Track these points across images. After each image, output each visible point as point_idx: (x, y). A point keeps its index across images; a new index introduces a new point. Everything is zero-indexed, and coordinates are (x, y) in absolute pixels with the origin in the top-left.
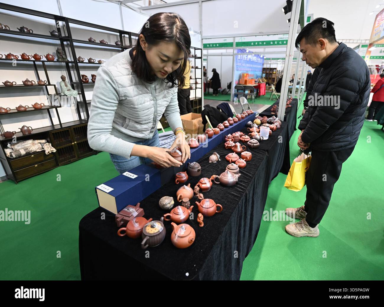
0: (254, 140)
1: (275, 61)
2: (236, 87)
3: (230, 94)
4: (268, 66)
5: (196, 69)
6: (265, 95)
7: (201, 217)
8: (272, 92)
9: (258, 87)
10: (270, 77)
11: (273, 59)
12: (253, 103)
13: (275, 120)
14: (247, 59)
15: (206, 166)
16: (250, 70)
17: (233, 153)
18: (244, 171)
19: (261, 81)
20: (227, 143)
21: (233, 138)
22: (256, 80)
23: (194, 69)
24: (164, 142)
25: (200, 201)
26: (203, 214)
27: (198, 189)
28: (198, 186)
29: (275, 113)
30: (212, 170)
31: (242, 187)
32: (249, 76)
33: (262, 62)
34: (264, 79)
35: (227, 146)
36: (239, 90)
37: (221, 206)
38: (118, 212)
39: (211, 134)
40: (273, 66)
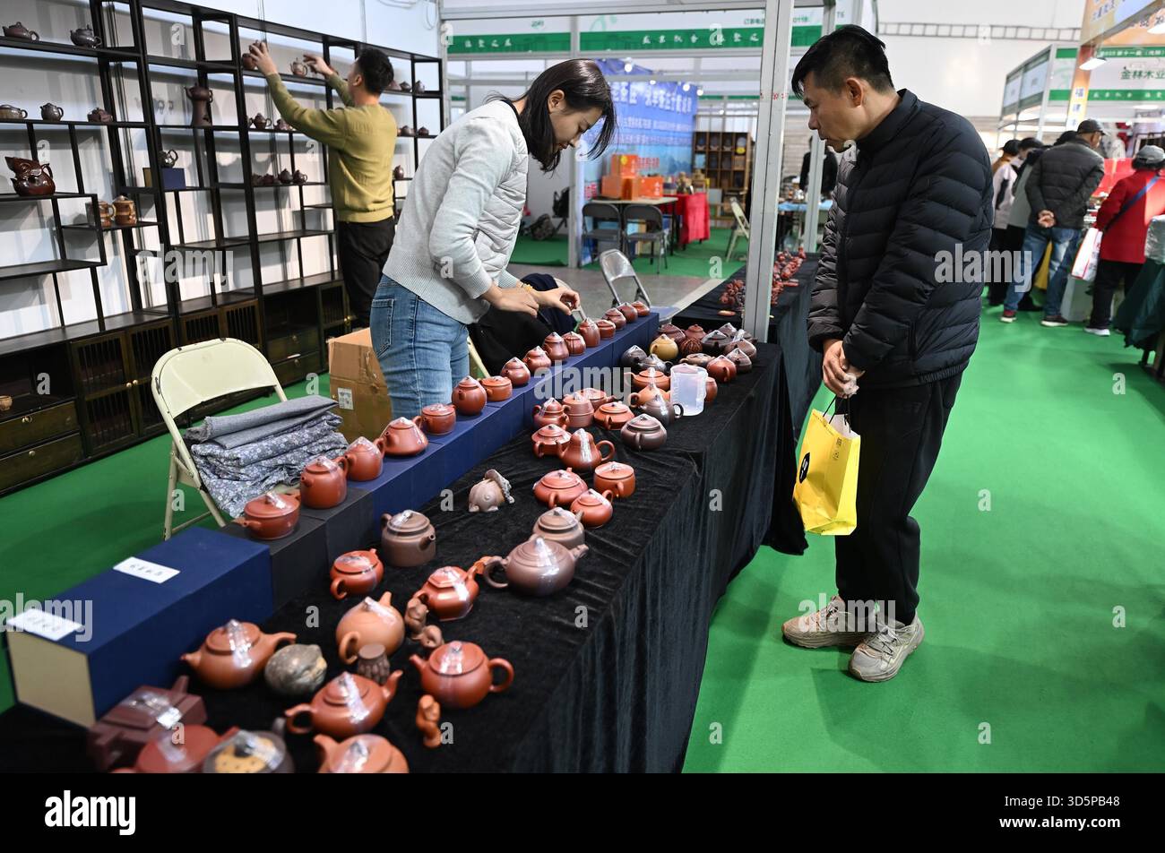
0: (645, 419)
1: (742, 105)
2: (587, 210)
3: (565, 238)
4: (716, 126)
5: (419, 140)
6: (706, 238)
7: (430, 708)
8: (735, 227)
9: (678, 210)
10: (725, 168)
11: (731, 97)
12: (658, 273)
13: (732, 337)
14: (628, 96)
15: (456, 525)
16: (644, 141)
17: (562, 471)
18: (604, 535)
19: (688, 183)
20: (539, 436)
21: (564, 415)
22: (670, 181)
23: (412, 139)
24: (285, 440)
25: (426, 653)
26: (437, 698)
27: (422, 609)
28: (420, 598)
29: (734, 313)
30: (478, 538)
31: (594, 597)
32: (638, 164)
33: (689, 110)
34: (702, 177)
35: (542, 445)
36: (604, 220)
37: (506, 664)
38: (100, 714)
39: (476, 398)
40: (735, 126)
